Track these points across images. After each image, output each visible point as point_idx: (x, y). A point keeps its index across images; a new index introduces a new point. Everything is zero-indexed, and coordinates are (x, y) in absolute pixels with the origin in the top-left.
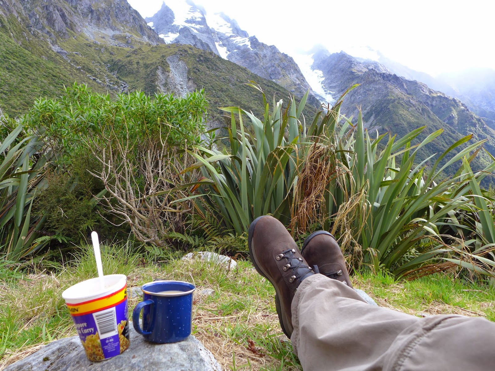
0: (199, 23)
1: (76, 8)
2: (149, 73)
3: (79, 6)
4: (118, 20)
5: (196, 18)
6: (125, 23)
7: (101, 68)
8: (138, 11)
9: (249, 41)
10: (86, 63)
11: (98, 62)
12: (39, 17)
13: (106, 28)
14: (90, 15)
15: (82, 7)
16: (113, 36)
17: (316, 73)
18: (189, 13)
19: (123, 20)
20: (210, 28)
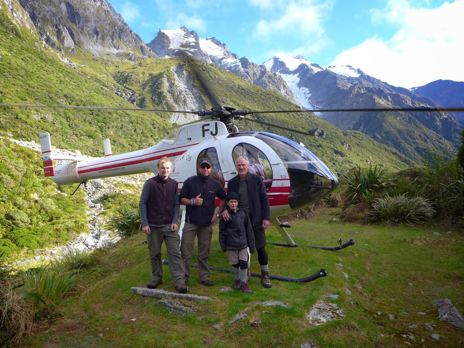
0: (193, 47)
1: (83, 29)
2: (155, 81)
3: (85, 27)
4: (122, 40)
5: (190, 43)
6: (128, 43)
7: (108, 79)
8: (139, 35)
9: (239, 62)
10: (94, 74)
11: (105, 74)
12: (50, 34)
13: (110, 47)
14: (95, 36)
15: (88, 29)
16: (117, 54)
17: (303, 90)
18: (184, 38)
19: (126, 40)
20: (203, 51)
